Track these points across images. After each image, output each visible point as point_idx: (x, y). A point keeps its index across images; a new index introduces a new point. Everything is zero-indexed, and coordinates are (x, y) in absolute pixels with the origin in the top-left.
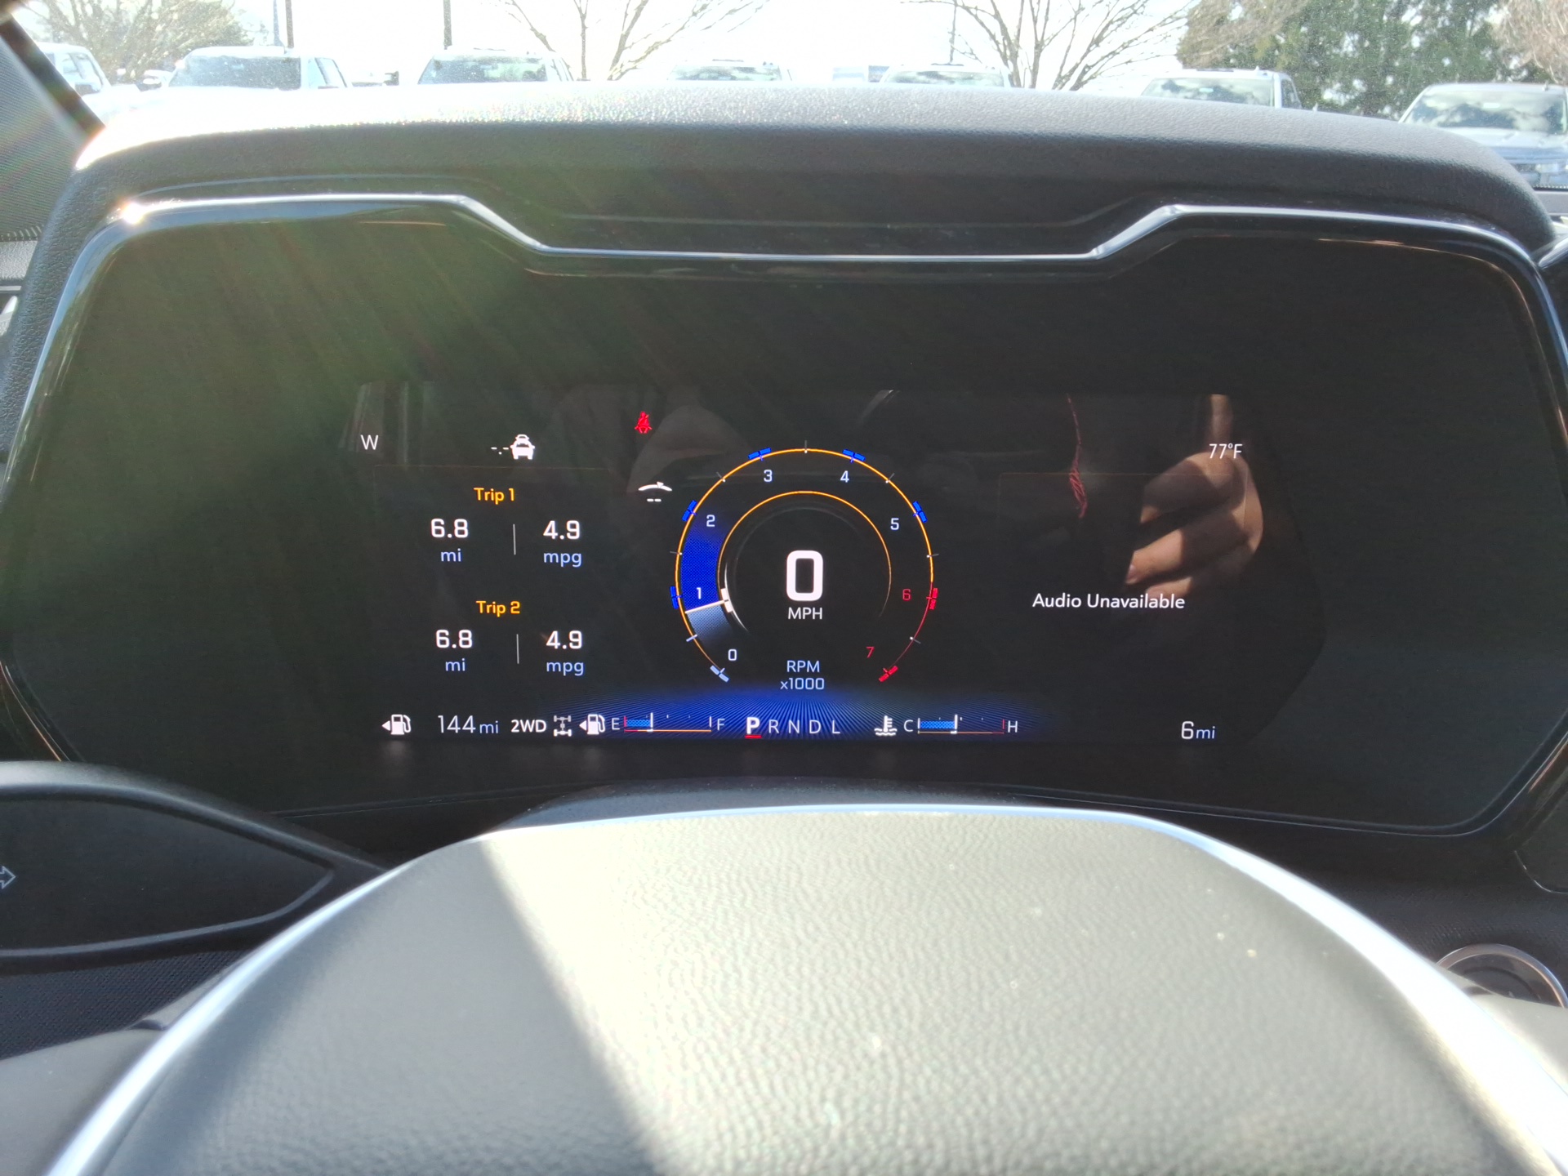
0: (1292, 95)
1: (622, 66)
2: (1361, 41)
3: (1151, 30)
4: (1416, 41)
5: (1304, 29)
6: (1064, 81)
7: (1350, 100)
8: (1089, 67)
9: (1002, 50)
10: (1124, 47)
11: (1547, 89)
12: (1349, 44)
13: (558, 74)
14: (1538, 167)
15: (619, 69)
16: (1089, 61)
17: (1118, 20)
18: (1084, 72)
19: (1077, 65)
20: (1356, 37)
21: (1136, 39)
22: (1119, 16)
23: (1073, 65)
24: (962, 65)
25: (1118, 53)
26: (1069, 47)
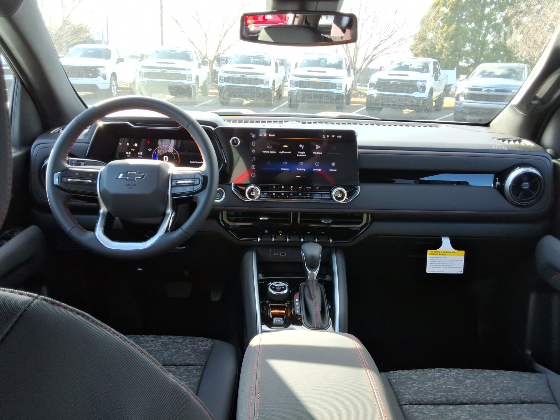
0: (437, 66)
1: (219, 52)
2: (472, 46)
3: (394, 43)
4: (491, 46)
5: (453, 42)
6: (366, 60)
7: (468, 65)
8: (375, 55)
9: (346, 49)
10: (386, 49)
11: (519, 65)
12: (468, 47)
13: (197, 55)
14: (513, 91)
15: (218, 53)
16: (374, 53)
17: (384, 40)
18: (373, 57)
19: (370, 55)
20: (470, 44)
21: (390, 46)
22: (385, 39)
23: (369, 55)
24: (329, 55)
25: (384, 51)
26: (368, 49)
